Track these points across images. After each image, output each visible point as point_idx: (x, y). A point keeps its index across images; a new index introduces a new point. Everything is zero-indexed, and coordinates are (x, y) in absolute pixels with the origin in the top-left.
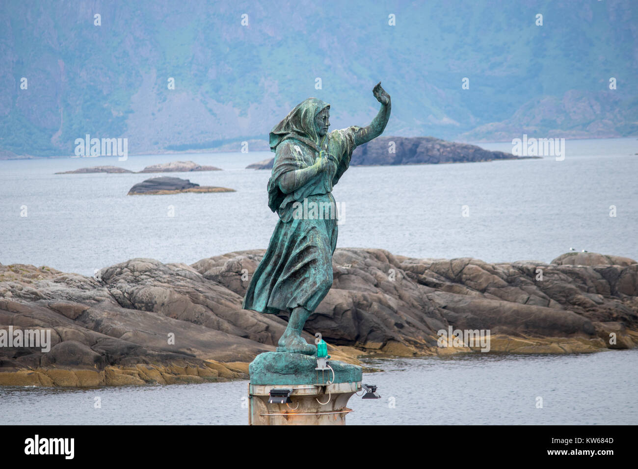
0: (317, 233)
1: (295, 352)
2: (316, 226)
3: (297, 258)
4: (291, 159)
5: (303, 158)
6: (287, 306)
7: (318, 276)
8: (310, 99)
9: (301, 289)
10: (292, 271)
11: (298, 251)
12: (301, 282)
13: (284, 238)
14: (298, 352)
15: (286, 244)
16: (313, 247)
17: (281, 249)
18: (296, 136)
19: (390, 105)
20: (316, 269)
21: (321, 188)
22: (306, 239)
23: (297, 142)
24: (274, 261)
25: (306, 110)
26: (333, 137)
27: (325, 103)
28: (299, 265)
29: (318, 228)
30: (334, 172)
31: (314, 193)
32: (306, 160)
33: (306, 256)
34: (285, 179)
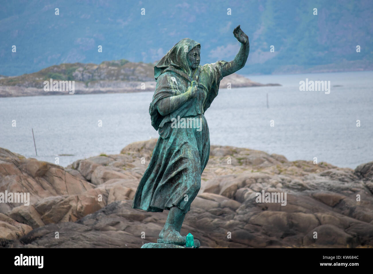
0: (189, 147)
1: (170, 243)
2: (188, 141)
3: (173, 167)
4: (168, 88)
5: (177, 87)
6: (165, 206)
7: (188, 182)
8: (184, 40)
9: (176, 192)
10: (169, 178)
11: (173, 161)
12: (176, 186)
13: (163, 151)
14: (172, 243)
15: (165, 156)
16: (185, 158)
17: (161, 160)
18: (173, 69)
19: (248, 44)
20: (187, 176)
21: (192, 111)
22: (179, 152)
23: (173, 74)
24: (156, 169)
25: (181, 48)
26: (204, 70)
27: (196, 42)
28: (174, 173)
29: (190, 143)
30: (204, 98)
31: (187, 115)
32: (180, 89)
33: (180, 165)
34: (161, 104)
